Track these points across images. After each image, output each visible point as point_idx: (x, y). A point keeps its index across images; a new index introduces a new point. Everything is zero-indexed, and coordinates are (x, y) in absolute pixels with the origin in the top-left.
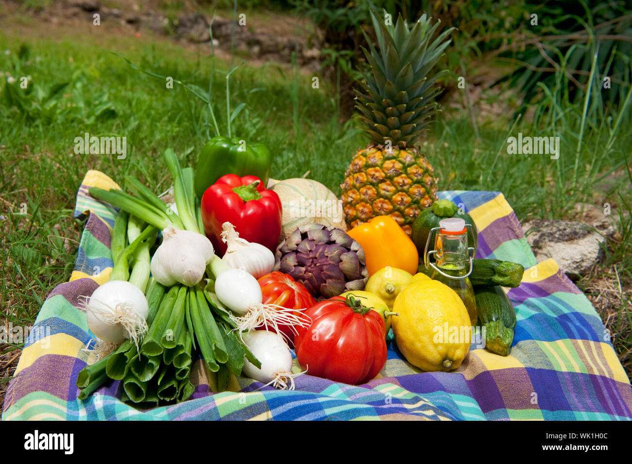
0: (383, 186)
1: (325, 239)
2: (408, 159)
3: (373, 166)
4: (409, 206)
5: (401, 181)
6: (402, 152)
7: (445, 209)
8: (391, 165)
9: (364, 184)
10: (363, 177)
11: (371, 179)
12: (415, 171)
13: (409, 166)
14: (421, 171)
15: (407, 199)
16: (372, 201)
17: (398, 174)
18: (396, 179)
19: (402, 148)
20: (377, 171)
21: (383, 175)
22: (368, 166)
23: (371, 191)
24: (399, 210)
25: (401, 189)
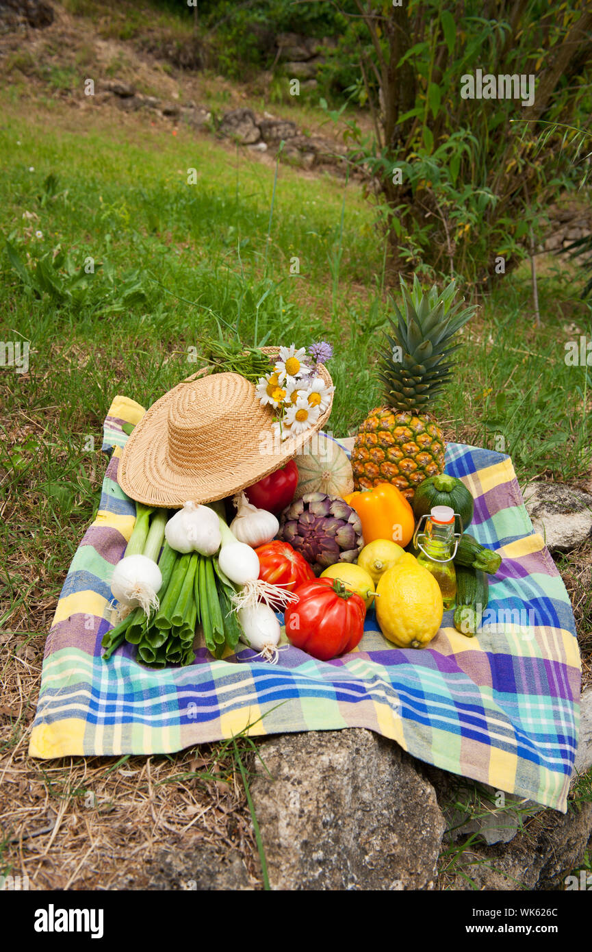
0: (392, 450)
1: (325, 513)
2: (419, 427)
3: (385, 430)
4: (415, 471)
5: (409, 448)
6: (414, 418)
7: (445, 485)
8: (402, 432)
9: (374, 446)
10: (374, 439)
11: (381, 442)
12: (423, 439)
13: (419, 434)
14: (430, 439)
15: (413, 465)
16: (380, 463)
17: (407, 441)
18: (405, 445)
19: (415, 415)
20: (387, 436)
21: (393, 440)
22: (379, 429)
23: (380, 454)
24: (404, 475)
25: (408, 455)
